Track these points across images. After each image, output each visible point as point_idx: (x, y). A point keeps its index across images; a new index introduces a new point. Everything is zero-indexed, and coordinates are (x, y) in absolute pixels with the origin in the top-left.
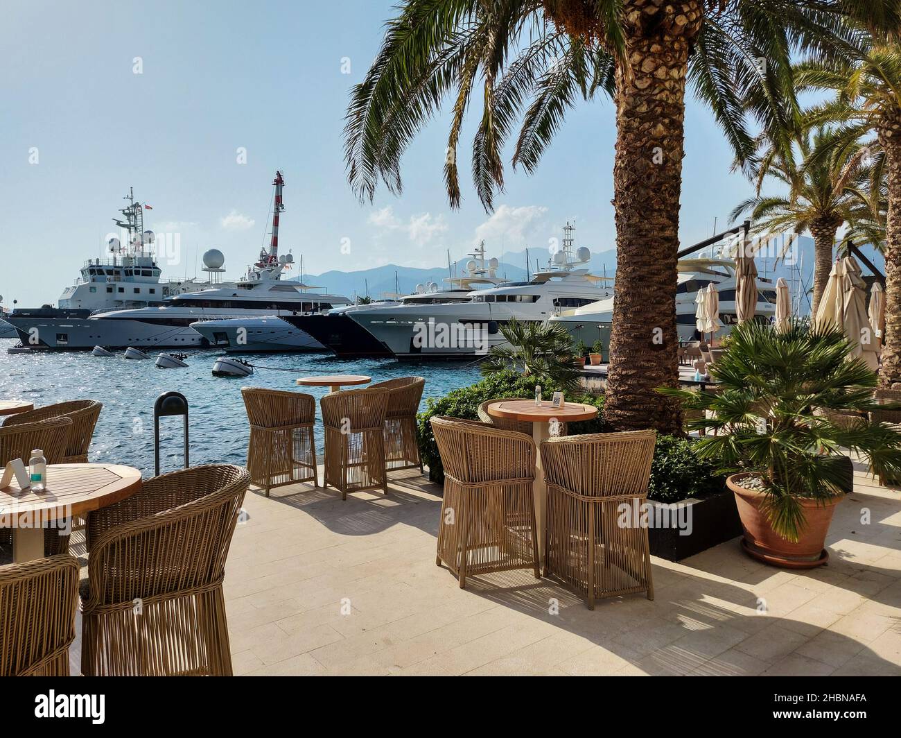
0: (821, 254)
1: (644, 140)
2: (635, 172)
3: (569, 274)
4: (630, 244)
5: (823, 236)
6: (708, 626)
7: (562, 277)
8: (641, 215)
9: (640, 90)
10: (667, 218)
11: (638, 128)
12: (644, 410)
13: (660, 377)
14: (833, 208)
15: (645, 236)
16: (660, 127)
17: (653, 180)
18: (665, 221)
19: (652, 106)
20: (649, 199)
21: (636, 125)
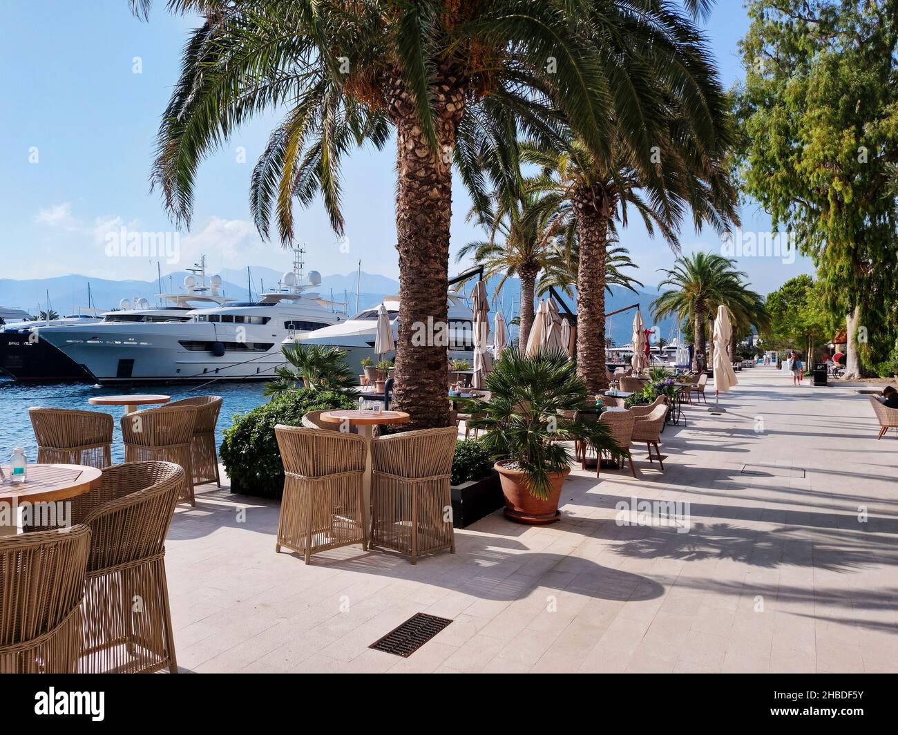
0: (526, 294)
1: (423, 199)
2: (416, 224)
3: (300, 297)
4: (413, 283)
5: (528, 279)
6: (496, 563)
7: (293, 299)
8: (421, 260)
9: (420, 158)
10: (441, 264)
11: (418, 189)
12: (425, 418)
13: (436, 392)
14: (534, 256)
15: (424, 277)
16: (435, 191)
17: (430, 233)
18: (439, 266)
19: (429, 173)
20: (427, 248)
21: (416, 186)
